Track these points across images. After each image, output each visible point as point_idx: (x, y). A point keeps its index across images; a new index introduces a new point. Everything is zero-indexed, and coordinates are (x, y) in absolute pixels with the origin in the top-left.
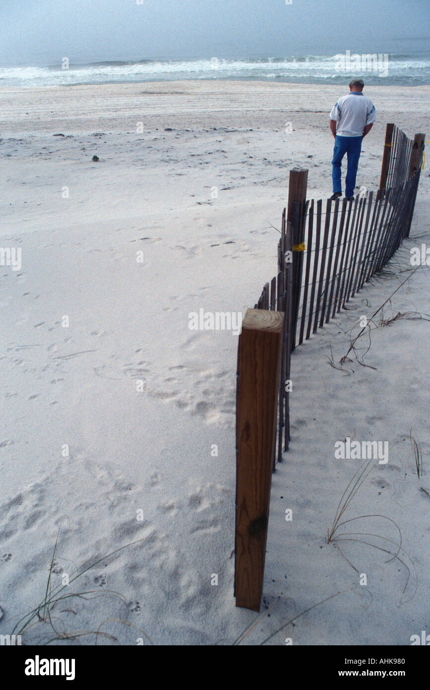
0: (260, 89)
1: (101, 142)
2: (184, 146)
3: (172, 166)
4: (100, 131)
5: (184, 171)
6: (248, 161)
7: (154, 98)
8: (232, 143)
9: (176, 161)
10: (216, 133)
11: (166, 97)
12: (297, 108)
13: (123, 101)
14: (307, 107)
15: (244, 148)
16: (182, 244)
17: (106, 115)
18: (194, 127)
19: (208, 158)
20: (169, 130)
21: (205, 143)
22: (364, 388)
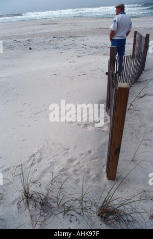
0: (85, 21)
1: (31, 43)
2: (61, 43)
3: (58, 50)
4: (29, 39)
5: (63, 51)
6: (85, 47)
7: (47, 26)
8: (77, 41)
9: (59, 48)
10: (72, 38)
11: (51, 25)
12: (99, 27)
13: (36, 27)
14: (102, 27)
15: (82, 42)
16: (68, 75)
17: (30, 33)
18: (63, 36)
19: (70, 47)
20: (55, 37)
21: (68, 41)
22: (136, 117)
